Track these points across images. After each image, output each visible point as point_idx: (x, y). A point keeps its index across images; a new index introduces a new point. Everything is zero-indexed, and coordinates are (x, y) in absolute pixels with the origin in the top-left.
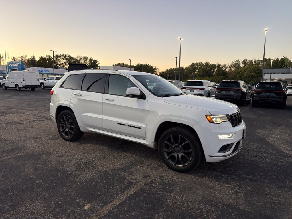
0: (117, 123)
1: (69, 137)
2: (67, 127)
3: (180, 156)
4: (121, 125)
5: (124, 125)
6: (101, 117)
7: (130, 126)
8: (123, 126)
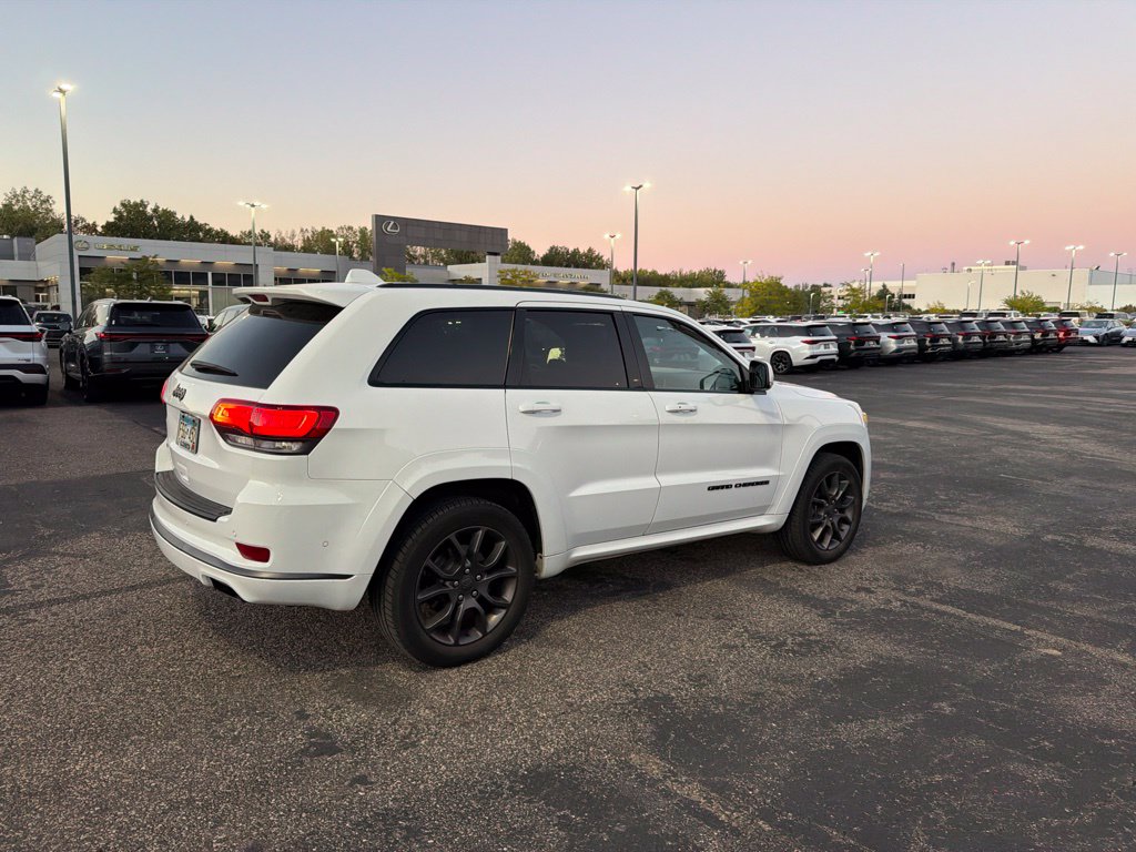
0: (709, 489)
1: (485, 634)
2: (466, 592)
3: (836, 521)
4: (720, 490)
5: (728, 487)
6: (648, 482)
7: (745, 485)
8: (725, 490)
